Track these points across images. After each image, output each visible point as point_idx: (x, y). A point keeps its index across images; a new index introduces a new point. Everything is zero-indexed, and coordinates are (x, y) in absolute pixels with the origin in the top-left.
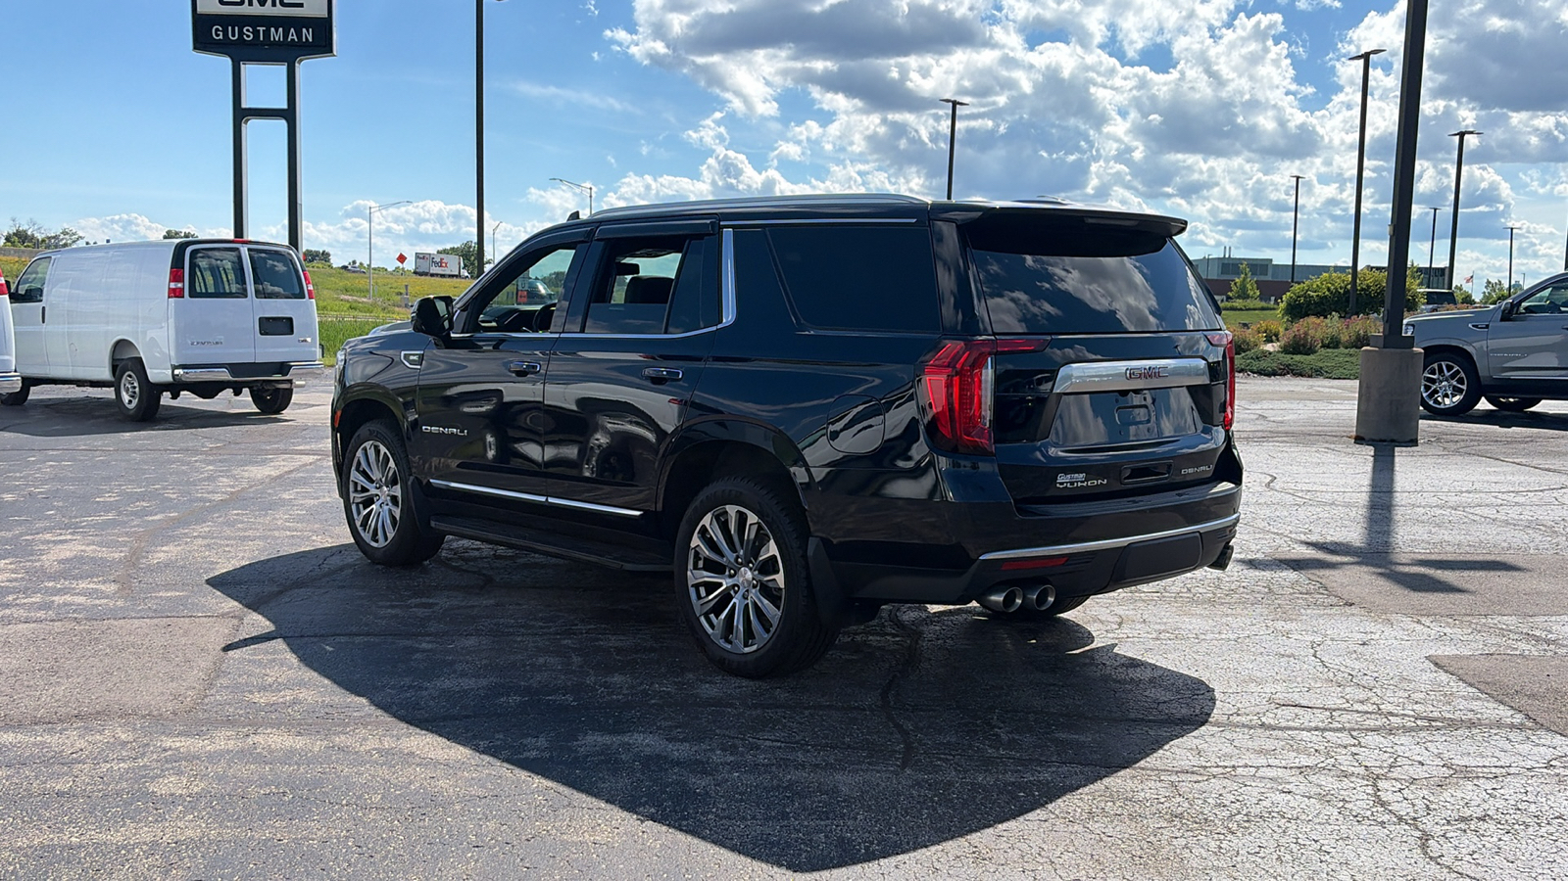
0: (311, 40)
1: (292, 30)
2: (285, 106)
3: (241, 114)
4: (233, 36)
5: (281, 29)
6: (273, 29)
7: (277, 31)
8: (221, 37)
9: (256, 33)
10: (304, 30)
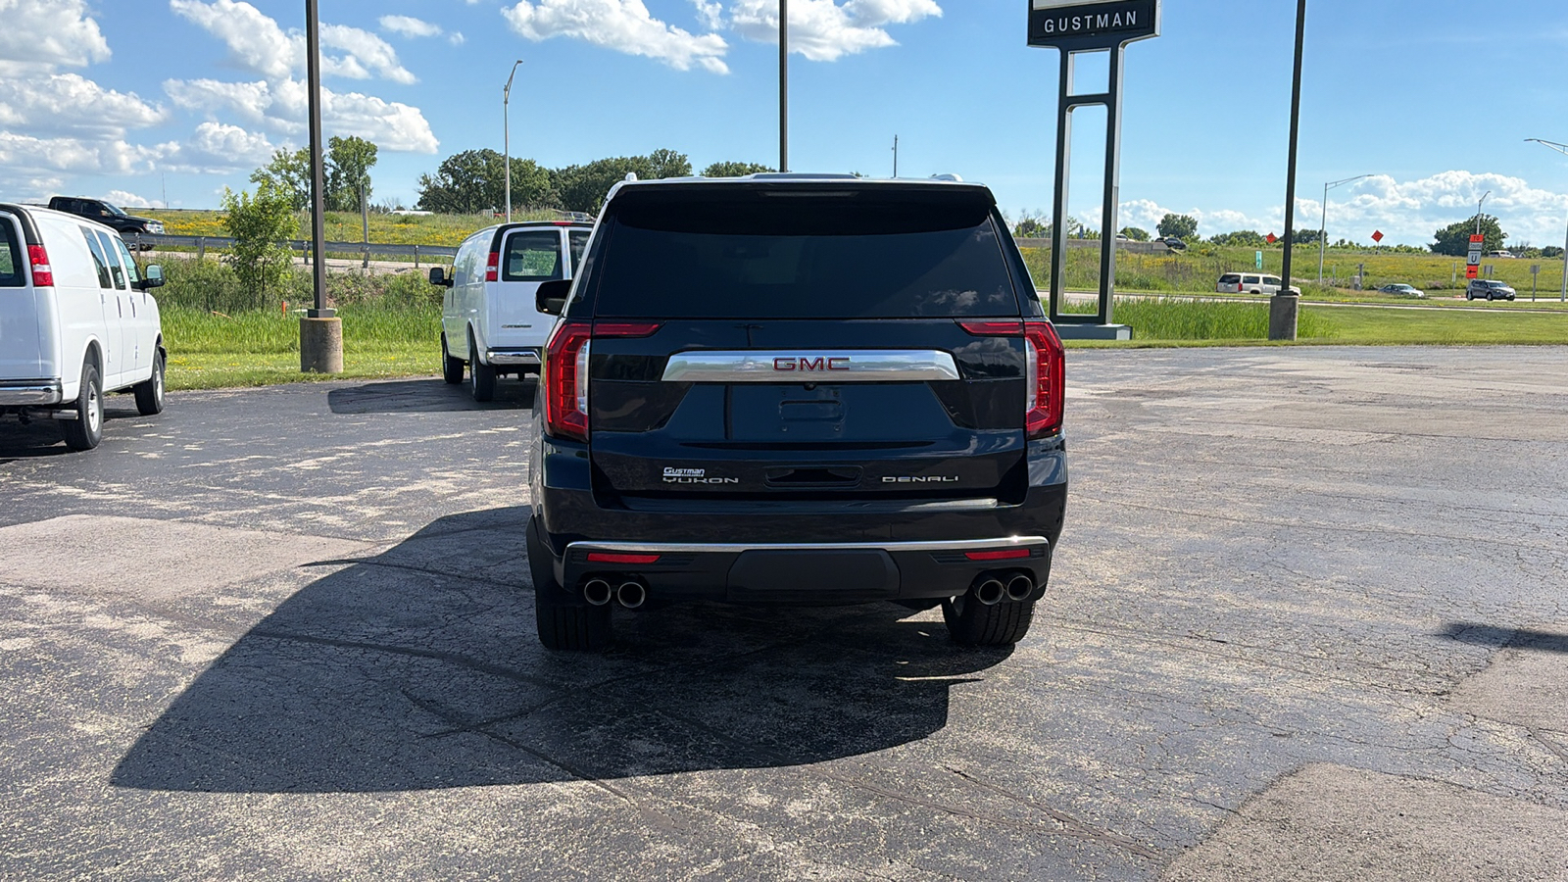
0: (1134, 22)
1: (1117, 15)
2: (1106, 91)
3: (1066, 103)
4: (1063, 27)
5: (1106, 16)
6: (1099, 16)
7: (1102, 18)
8: (1052, 30)
9: (1083, 22)
10: (1128, 14)
